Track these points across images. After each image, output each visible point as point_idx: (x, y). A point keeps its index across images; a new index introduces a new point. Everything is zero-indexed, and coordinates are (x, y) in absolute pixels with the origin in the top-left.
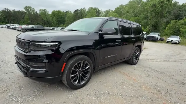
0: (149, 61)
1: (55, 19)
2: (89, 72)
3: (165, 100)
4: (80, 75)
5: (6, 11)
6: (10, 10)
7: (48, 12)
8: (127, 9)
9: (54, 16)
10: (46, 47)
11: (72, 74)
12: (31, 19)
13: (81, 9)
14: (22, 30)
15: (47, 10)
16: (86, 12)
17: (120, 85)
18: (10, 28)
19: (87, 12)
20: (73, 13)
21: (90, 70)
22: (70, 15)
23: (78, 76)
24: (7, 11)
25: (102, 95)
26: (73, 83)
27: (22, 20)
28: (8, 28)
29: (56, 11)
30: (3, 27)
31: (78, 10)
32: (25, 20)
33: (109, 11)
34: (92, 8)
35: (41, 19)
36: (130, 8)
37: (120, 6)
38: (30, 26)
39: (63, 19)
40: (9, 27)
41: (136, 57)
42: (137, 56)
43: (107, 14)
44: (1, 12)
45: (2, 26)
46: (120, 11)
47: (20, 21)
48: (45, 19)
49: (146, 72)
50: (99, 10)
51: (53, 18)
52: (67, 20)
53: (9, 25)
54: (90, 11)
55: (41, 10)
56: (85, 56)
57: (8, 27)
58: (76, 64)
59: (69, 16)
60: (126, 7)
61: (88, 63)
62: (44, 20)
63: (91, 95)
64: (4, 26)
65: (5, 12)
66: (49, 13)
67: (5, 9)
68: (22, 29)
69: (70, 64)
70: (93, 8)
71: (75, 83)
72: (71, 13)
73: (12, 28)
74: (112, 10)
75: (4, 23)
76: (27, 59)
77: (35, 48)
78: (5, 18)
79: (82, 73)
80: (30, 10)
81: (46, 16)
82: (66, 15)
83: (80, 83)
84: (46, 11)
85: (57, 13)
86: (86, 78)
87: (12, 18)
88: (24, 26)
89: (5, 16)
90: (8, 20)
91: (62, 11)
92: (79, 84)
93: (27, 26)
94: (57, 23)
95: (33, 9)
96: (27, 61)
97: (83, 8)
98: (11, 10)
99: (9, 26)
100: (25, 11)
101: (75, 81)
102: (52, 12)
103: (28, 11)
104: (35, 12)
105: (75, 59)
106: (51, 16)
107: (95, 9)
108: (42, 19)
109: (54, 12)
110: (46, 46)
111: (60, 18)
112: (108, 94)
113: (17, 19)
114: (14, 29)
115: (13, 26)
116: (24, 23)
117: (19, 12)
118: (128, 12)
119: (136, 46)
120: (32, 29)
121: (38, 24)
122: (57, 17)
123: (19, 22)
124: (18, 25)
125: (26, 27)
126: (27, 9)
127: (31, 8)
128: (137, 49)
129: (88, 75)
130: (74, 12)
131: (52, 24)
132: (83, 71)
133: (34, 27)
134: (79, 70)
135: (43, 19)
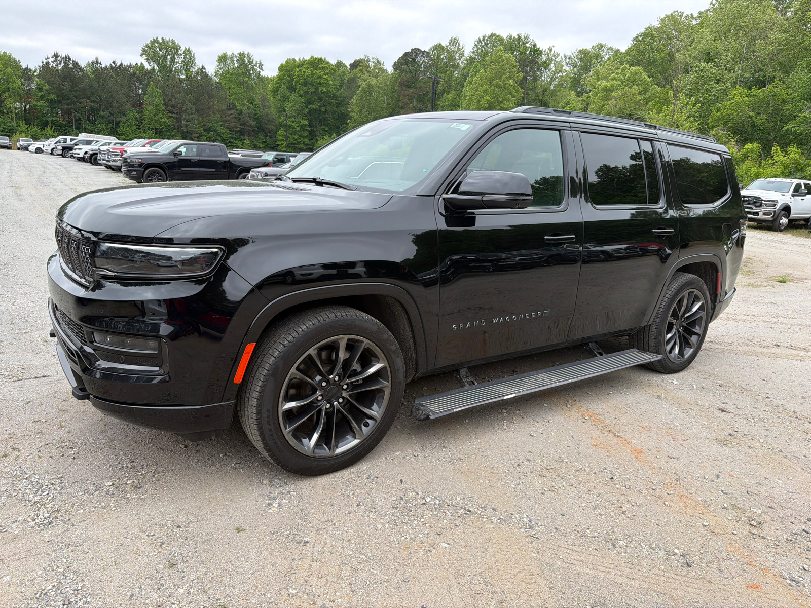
0: (777, 356)
1: (295, 103)
2: (380, 391)
3: (765, 571)
4: (332, 405)
5: (60, 67)
6: (76, 64)
7: (261, 65)
8: (705, 40)
9: (292, 88)
10: (169, 263)
11: (289, 399)
12: (173, 106)
13: (438, 47)
14: (123, 169)
15: (256, 59)
16: (462, 63)
17: (545, 473)
18: (72, 156)
19: (471, 60)
20: (390, 70)
21: (386, 384)
22: (373, 81)
23: (320, 411)
24: (66, 66)
25: (428, 514)
26: (293, 442)
27: (132, 114)
28: (63, 155)
29: (302, 63)
30: (42, 152)
31: (416, 51)
32: (149, 110)
33: (597, 56)
34: (495, 39)
35: (224, 107)
36: (725, 35)
37: (663, 20)
38: (165, 147)
39: (338, 105)
40: (70, 148)
41: (686, 330)
42: (693, 324)
43: (586, 69)
44: (38, 76)
45: (39, 144)
46: (660, 51)
47: (123, 119)
48: (244, 107)
49: (727, 417)
50: (536, 52)
51: (285, 99)
52: (357, 109)
53: (69, 138)
54: (483, 55)
55: (223, 59)
56: (358, 312)
57: (64, 149)
58: (312, 351)
59: (370, 87)
60: (701, 25)
61: (377, 350)
62: (241, 113)
63: (373, 509)
64: (49, 144)
65: (54, 72)
66: (263, 74)
67: (56, 56)
68: (125, 159)
69: (281, 348)
70: (501, 40)
71: (305, 441)
72: (383, 71)
73: (81, 155)
74: (616, 47)
75: (48, 130)
76: (84, 319)
77: (119, 268)
78: (51, 102)
79: (344, 394)
80: (173, 59)
81: (250, 88)
82: (353, 80)
83: (328, 444)
84: (250, 62)
85: (308, 72)
86: (367, 425)
87: (87, 104)
88: (137, 148)
89: (53, 96)
90: (67, 113)
91: (333, 62)
92: (325, 452)
93: (151, 144)
94: (303, 128)
95: (188, 52)
96: (86, 329)
97: (445, 43)
98: (83, 64)
99: (69, 143)
100: (147, 67)
101: (305, 431)
102: (281, 68)
103: (163, 68)
104: (195, 70)
105: (306, 325)
106: (275, 91)
107: (515, 44)
108: (232, 107)
109: (287, 69)
110: (170, 258)
111: (321, 99)
112: (462, 511)
113: (110, 105)
114: (92, 159)
115: (89, 143)
116: (140, 130)
117: (119, 71)
118: (709, 57)
119: (685, 269)
120: (173, 159)
121: (208, 133)
122: (306, 93)
123: (118, 123)
124: (112, 139)
125: (147, 149)
126: (155, 53)
127: (176, 48)
128: (689, 284)
129: (376, 411)
130: (396, 66)
131: (281, 132)
132: (352, 386)
133: (183, 150)
134: (328, 381)
135: (234, 107)
